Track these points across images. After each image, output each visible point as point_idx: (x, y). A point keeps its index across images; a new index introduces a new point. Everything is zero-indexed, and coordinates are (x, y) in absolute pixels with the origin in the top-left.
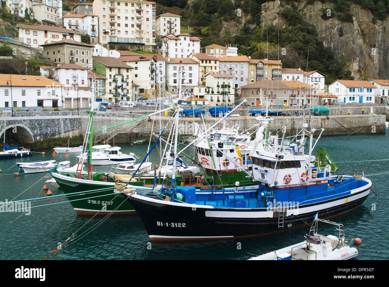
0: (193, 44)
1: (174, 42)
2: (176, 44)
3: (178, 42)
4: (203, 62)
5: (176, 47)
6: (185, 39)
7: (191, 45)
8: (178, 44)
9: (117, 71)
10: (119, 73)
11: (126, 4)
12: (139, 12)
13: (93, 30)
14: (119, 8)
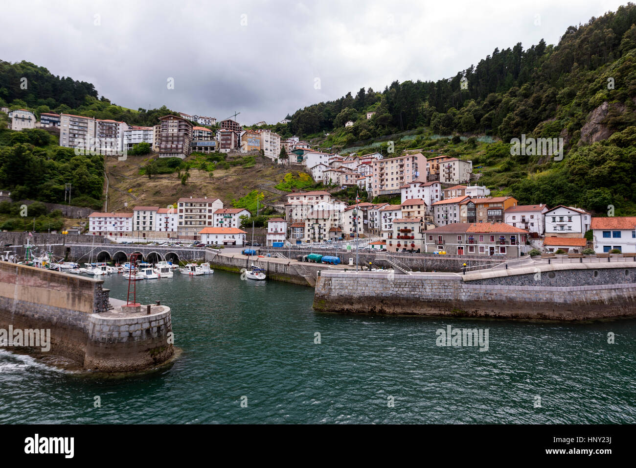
0: (423, 190)
1: (405, 190)
2: (407, 192)
3: (409, 190)
4: (404, 208)
5: (407, 195)
6: (415, 186)
7: (421, 191)
8: (409, 192)
9: (315, 221)
10: (317, 223)
11: (392, 162)
12: (402, 166)
13: (370, 187)
14: (386, 166)
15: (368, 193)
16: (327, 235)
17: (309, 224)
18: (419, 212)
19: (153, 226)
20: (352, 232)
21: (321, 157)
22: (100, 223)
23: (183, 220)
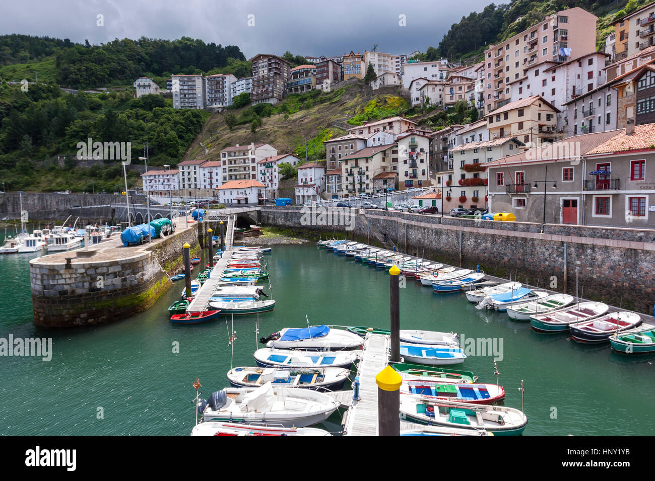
3: (524, 85)
4: (492, 121)
8: (525, 88)
9: (354, 162)
10: (357, 166)
11: (517, 42)
12: (534, 44)
13: (482, 99)
14: (507, 52)
15: (479, 111)
16: (371, 186)
17: (347, 169)
18: (521, 126)
19: (198, 183)
20: (408, 179)
21: (425, 69)
22: (151, 181)
23: (227, 174)
